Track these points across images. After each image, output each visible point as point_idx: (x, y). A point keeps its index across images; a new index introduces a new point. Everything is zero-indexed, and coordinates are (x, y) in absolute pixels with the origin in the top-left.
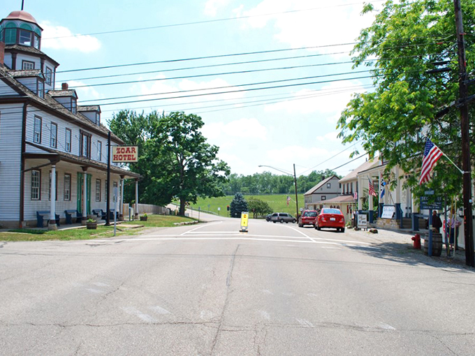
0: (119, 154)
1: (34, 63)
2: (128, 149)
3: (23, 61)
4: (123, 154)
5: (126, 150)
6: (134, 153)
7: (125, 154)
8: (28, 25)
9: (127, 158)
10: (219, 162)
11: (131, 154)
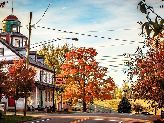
0: (58, 81)
1: (19, 40)
2: (62, 79)
3: (15, 40)
4: (60, 81)
5: (61, 79)
6: (65, 81)
7: (61, 81)
8: (16, 23)
9: (62, 83)
10: (108, 77)
11: (63, 81)
